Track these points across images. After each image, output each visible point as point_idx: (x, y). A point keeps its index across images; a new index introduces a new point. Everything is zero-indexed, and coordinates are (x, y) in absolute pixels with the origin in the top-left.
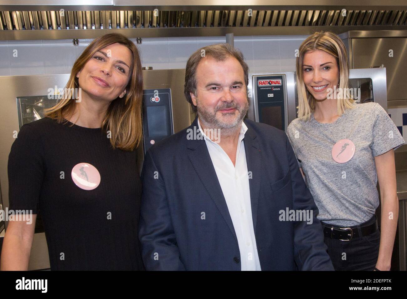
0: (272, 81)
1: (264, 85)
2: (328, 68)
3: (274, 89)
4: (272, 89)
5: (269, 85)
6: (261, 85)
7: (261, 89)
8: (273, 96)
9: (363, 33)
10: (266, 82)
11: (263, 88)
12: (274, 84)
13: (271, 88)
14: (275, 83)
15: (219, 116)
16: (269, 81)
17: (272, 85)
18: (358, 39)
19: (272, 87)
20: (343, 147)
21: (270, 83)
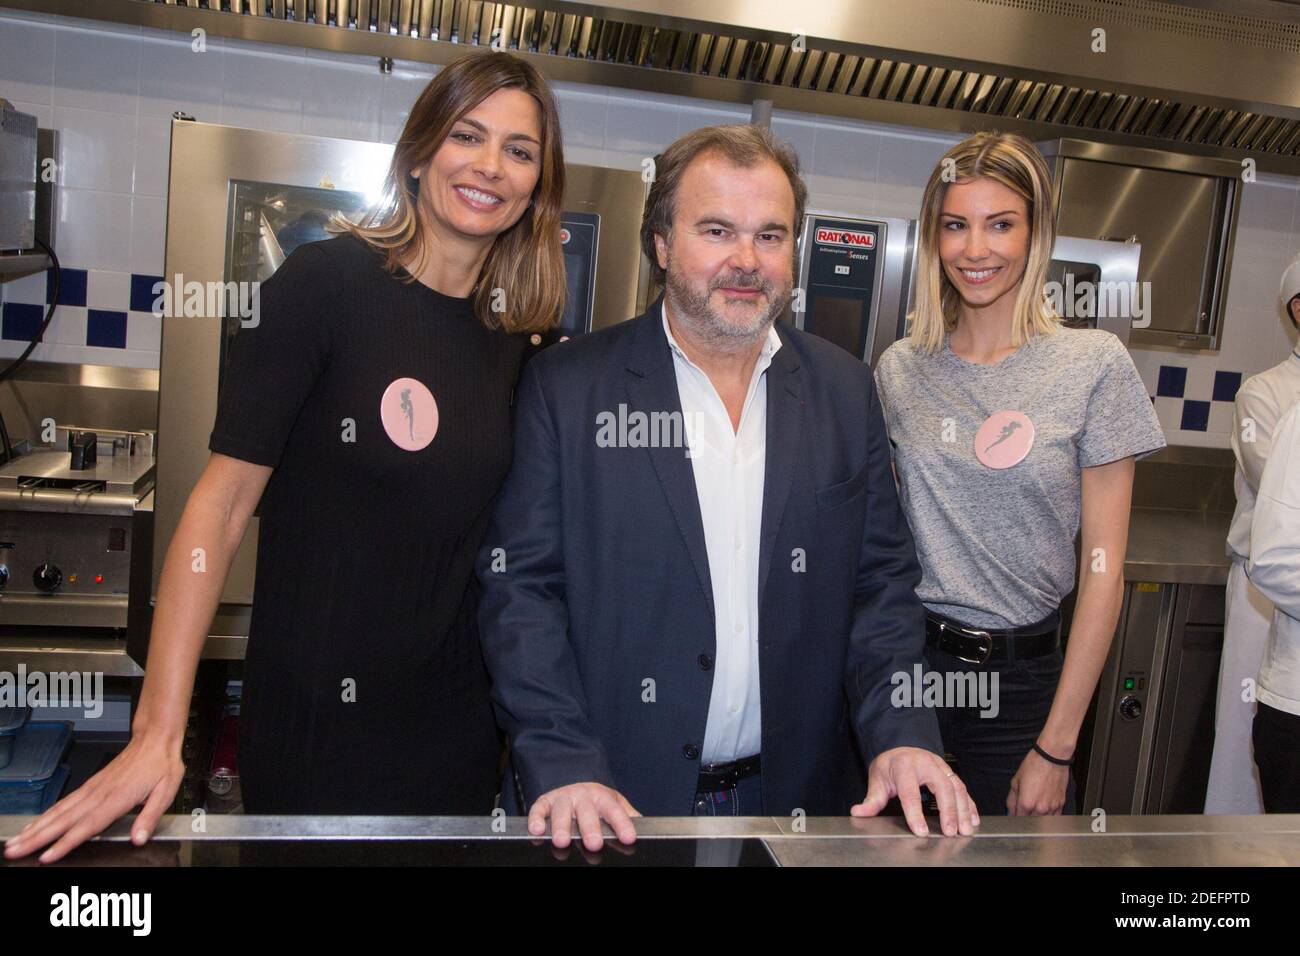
0: (851, 234)
1: (830, 241)
2: (1006, 225)
3: (854, 256)
4: (848, 254)
5: (842, 243)
6: (822, 240)
7: (821, 249)
8: (848, 273)
9: (1096, 150)
10: (836, 234)
11: (825, 250)
12: (855, 244)
13: (845, 252)
14: (858, 242)
15: (717, 302)
16: (843, 233)
17: (850, 244)
18: (1080, 162)
19: (848, 249)
20: (1005, 429)
21: (847, 238)
